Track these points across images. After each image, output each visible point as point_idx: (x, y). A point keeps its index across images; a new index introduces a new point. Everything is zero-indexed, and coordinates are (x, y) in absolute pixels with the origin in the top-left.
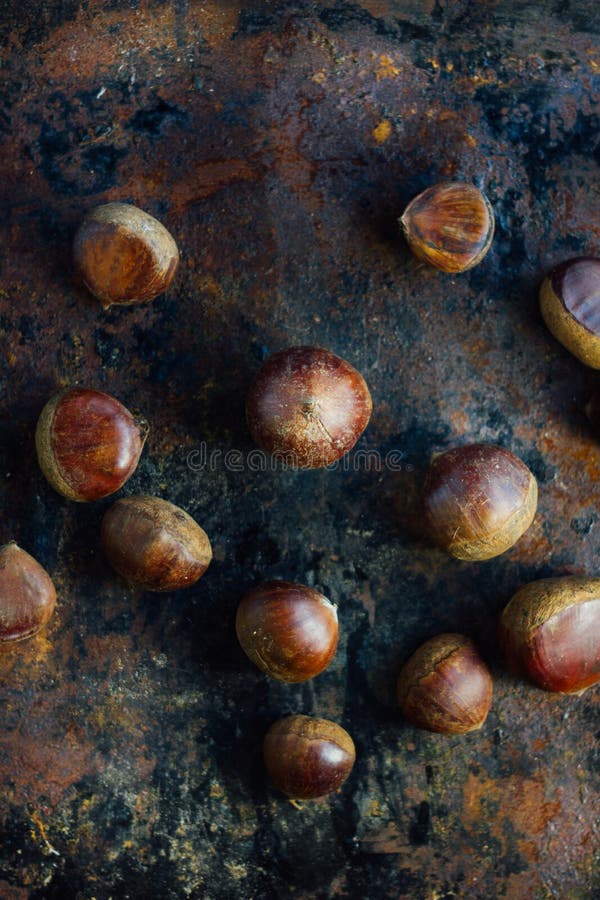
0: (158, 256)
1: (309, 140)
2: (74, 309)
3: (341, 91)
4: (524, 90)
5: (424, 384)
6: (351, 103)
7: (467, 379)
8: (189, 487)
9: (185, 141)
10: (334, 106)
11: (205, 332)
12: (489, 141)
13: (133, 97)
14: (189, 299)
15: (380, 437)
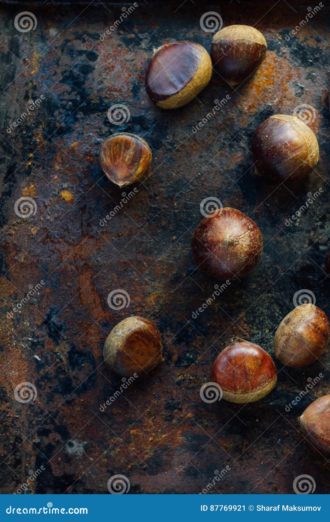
0: (137, 327)
1: (70, 238)
2: (162, 378)
3: (42, 219)
4: (46, 113)
5: (214, 178)
6: (49, 213)
7: (212, 153)
8: (268, 316)
9: (67, 310)
10: (51, 223)
11: (179, 303)
12: (75, 134)
13: (40, 339)
14: (159, 312)
15: (243, 204)
